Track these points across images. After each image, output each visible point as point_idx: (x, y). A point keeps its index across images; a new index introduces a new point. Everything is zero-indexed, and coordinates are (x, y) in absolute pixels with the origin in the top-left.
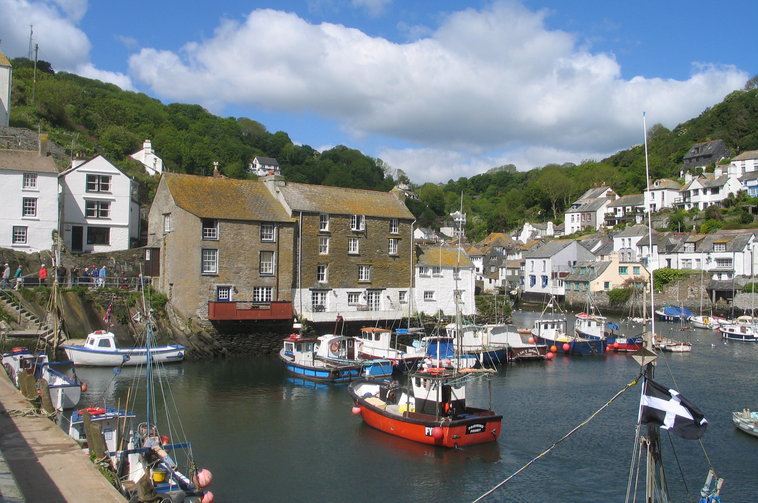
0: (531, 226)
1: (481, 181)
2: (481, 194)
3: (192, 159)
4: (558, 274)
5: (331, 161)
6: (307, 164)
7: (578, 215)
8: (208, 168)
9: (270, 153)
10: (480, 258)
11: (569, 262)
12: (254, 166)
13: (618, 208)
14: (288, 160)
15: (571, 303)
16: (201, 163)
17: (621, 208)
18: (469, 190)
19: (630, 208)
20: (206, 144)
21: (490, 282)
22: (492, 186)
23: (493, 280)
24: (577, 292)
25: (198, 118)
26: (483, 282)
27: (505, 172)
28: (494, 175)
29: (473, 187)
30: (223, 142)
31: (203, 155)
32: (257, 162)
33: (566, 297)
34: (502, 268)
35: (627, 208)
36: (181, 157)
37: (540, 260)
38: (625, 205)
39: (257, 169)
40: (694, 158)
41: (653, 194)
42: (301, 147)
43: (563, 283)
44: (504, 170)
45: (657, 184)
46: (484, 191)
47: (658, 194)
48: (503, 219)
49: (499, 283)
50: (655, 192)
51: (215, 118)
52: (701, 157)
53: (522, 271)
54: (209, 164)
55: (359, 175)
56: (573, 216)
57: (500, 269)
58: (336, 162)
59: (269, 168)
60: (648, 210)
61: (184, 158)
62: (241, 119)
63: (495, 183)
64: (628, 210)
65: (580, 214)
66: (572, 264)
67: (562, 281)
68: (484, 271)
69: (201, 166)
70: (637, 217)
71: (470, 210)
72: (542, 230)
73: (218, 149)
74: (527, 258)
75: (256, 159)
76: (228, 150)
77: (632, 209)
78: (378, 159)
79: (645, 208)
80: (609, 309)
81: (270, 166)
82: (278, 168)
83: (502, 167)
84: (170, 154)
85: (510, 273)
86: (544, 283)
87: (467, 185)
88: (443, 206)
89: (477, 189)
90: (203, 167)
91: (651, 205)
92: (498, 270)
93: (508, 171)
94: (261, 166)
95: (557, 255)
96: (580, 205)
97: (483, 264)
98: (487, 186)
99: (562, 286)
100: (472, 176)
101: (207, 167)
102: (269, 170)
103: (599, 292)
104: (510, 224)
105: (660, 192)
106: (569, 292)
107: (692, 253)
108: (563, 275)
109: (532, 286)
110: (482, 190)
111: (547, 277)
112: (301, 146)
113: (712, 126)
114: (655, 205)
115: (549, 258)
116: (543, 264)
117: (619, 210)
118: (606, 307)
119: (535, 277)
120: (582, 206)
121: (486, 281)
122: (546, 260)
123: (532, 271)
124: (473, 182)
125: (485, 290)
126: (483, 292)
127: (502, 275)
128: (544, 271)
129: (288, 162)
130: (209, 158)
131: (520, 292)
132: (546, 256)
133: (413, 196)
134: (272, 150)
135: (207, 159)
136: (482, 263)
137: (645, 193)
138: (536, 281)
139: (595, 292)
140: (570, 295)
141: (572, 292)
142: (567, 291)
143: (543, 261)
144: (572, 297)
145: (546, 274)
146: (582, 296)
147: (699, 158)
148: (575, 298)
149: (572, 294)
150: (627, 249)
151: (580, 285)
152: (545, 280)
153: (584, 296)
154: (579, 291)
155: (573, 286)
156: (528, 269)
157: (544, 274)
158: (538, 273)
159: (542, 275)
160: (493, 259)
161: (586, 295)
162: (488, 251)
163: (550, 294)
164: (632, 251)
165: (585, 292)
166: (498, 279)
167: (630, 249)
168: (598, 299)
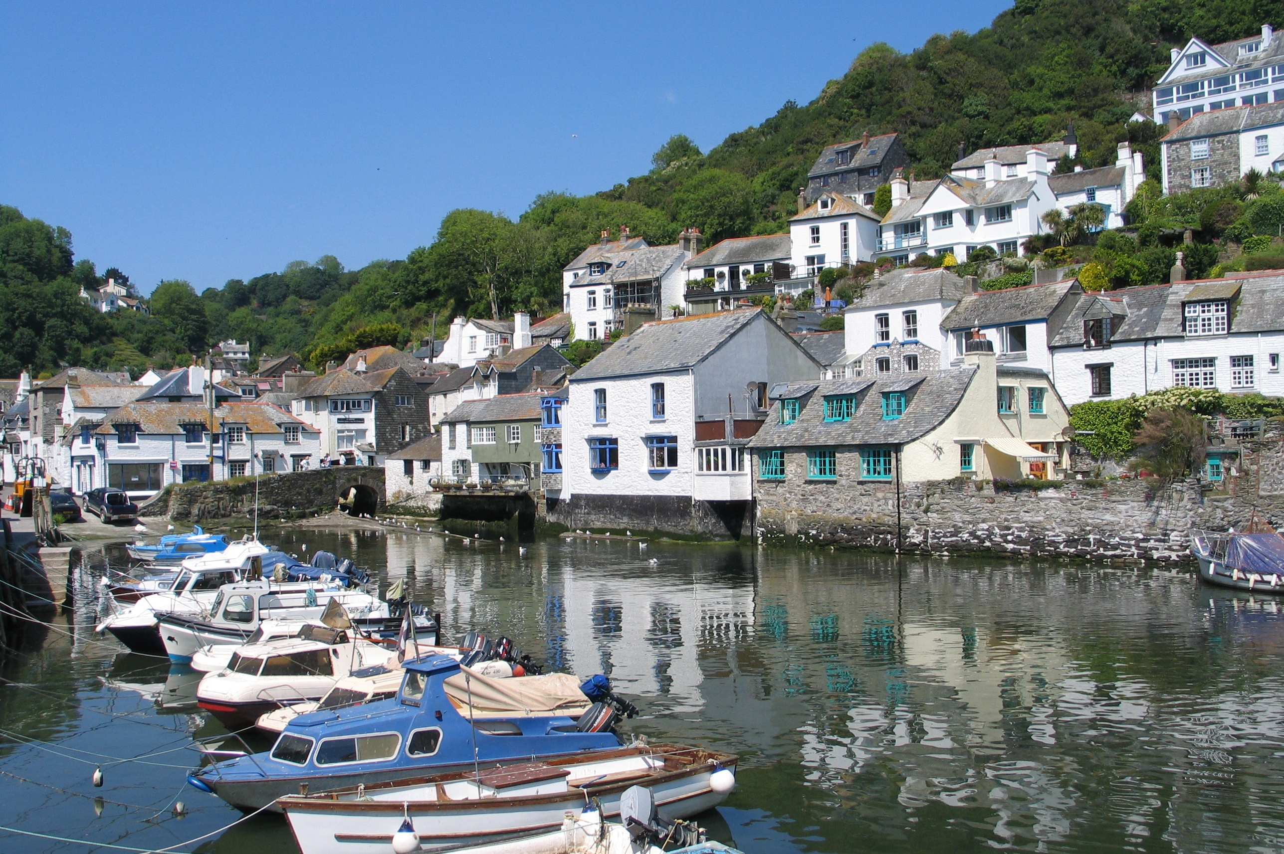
0: (470, 324)
1: (271, 287)
4: (729, 428)
7: (606, 291)
10: (366, 402)
13: (716, 270)
15: (793, 528)
17: (725, 270)
19: (751, 268)
21: (409, 471)
22: (292, 297)
23: (418, 464)
24: (824, 488)
26: (382, 471)
34: (452, 425)
35: (742, 268)
38: (734, 260)
40: (836, 174)
41: (815, 231)
43: (747, 457)
45: (825, 205)
46: (275, 307)
47: (830, 230)
49: (443, 472)
50: (823, 226)
52: (852, 171)
56: (593, 293)
57: (444, 429)
60: (801, 270)
64: (746, 273)
65: (611, 287)
67: (742, 449)
68: (378, 439)
70: (777, 288)
72: (501, 334)
74: (574, 381)
77: (757, 271)
79: (794, 268)
86: (660, 463)
91: (811, 260)
96: (609, 265)
97: (377, 419)
99: (742, 467)
105: (836, 225)
106: (779, 489)
107: (1215, 337)
108: (743, 427)
109: (598, 473)
114: (821, 259)
115: (683, 371)
116: (651, 395)
117: (721, 275)
119: (615, 441)
120: (614, 268)
121: (393, 467)
122: (666, 380)
123: (602, 424)
127: (452, 448)
128: (660, 418)
132: (664, 368)
133: (138, 308)
136: (373, 415)
137: (794, 229)
138: (619, 455)
139: (932, 485)
140: (785, 499)
141: (799, 486)
142: (767, 485)
143: (653, 386)
144: (794, 504)
145: (667, 430)
146: (853, 499)
147: (849, 176)
148: (815, 509)
149: (796, 495)
150: (903, 344)
151: (841, 460)
152: (666, 449)
153: (865, 499)
154: (835, 482)
155: (797, 464)
156: (582, 416)
157: (659, 430)
158: (629, 429)
159: (648, 432)
160: (403, 403)
161: (880, 495)
162: (389, 381)
163: (688, 499)
164: (921, 351)
165: (872, 486)
166: (439, 459)
167: (913, 346)
168: (943, 508)
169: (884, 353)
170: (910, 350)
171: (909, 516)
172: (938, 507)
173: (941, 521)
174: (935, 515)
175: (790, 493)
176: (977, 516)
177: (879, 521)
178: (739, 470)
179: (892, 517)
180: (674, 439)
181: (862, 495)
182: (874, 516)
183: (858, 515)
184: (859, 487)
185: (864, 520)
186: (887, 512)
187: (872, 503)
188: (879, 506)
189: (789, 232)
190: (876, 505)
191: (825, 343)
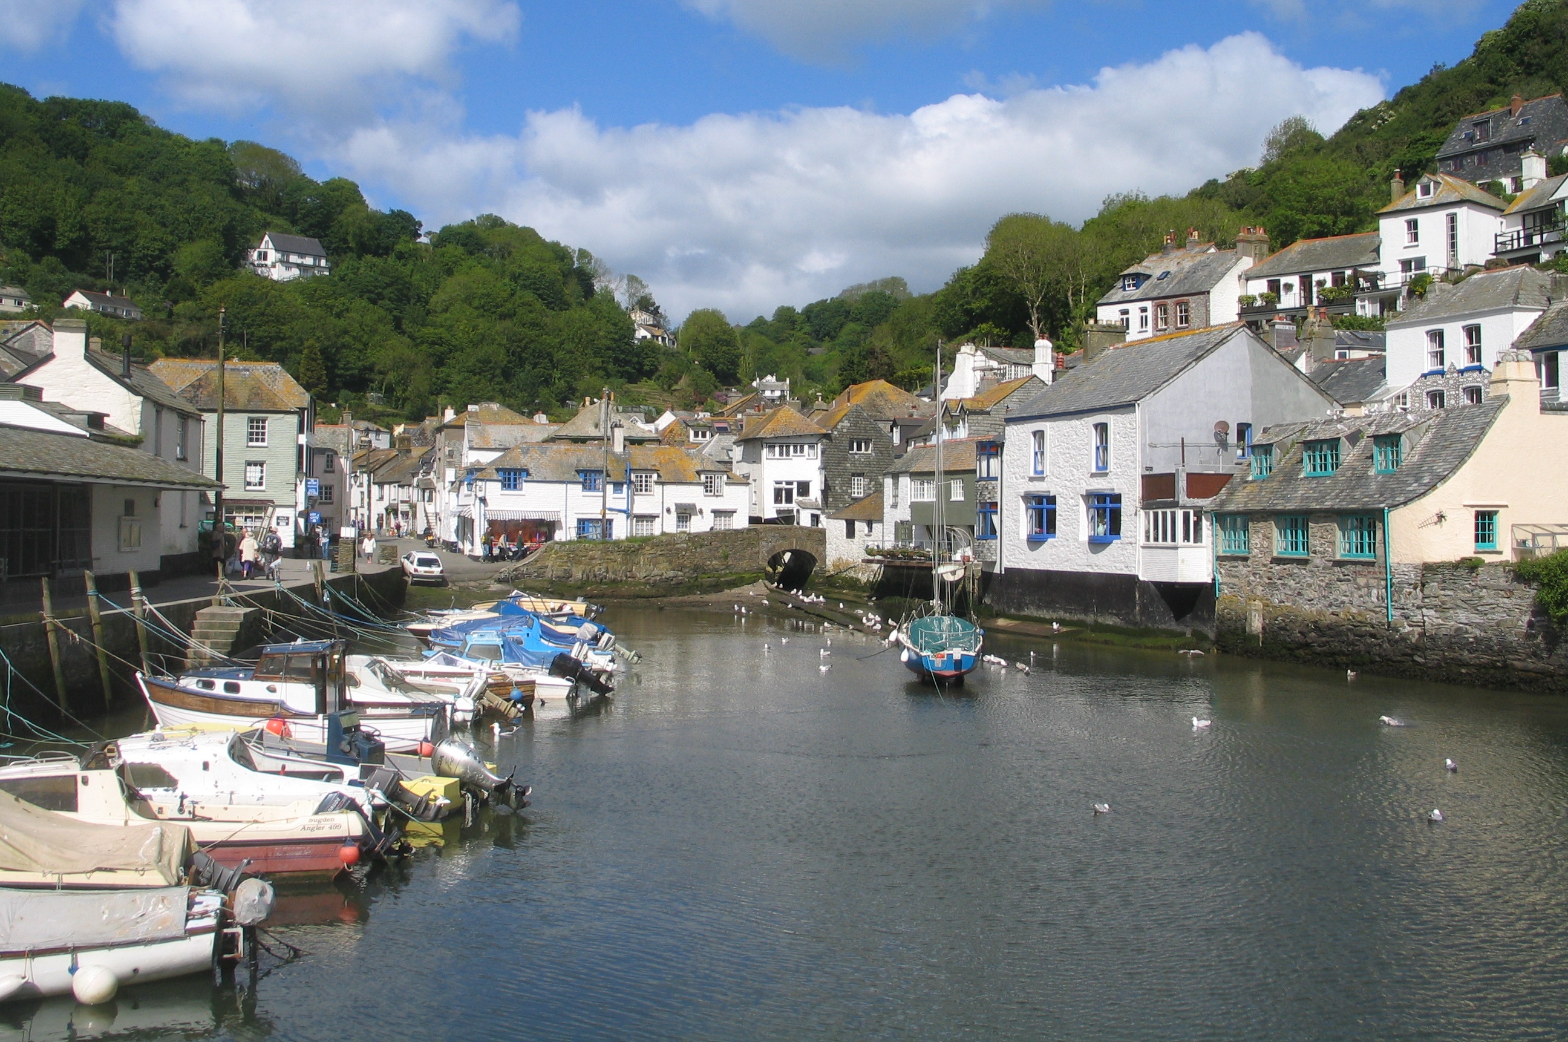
0: (979, 353)
1: (827, 314)
2: (827, 344)
3: (83, 228)
4: (1182, 484)
5: (460, 250)
6: (400, 256)
7: (1144, 310)
8: (129, 252)
9: (306, 225)
10: (811, 447)
11: (1223, 426)
12: (264, 256)
13: (1283, 280)
14: (352, 245)
15: (1256, 624)
16: (109, 240)
17: (1295, 280)
18: (800, 334)
19: (1328, 277)
20: (131, 193)
21: (851, 533)
22: (851, 326)
23: (860, 527)
24: (1295, 569)
25: (123, 136)
26: (823, 532)
27: (882, 295)
28: (856, 301)
29: (807, 328)
30: (176, 191)
31: (115, 221)
32: (271, 245)
33: (1224, 593)
34: (895, 476)
35: (1316, 277)
36: (54, 221)
37: (1075, 423)
38: (1307, 267)
39: (269, 262)
40: (1472, 153)
41: (1413, 225)
42: (387, 216)
43: (1205, 524)
44: (878, 290)
45: (1426, 191)
46: (833, 338)
47: (1433, 224)
48: (885, 360)
49: (884, 537)
50: (1422, 218)
51: (167, 135)
52: (1494, 148)
53: (989, 478)
54: (131, 242)
55: (528, 282)
56: (1125, 310)
57: (888, 482)
58: (471, 253)
59: (299, 261)
60: (1393, 278)
61: (60, 224)
62: (240, 143)
63: (858, 320)
64: (1321, 283)
65: (1148, 304)
66: (1232, 438)
67: (1199, 514)
68: (825, 493)
69: (109, 248)
70: (1358, 303)
71: (800, 375)
72: (1016, 364)
73: (162, 207)
74: (1010, 421)
75: (267, 238)
76: (189, 211)
77: (1335, 281)
78: (580, 250)
79: (1383, 275)
80: (1531, 664)
81: (302, 255)
82: (323, 263)
83: (874, 283)
84: (21, 212)
85: (928, 494)
86: (1101, 529)
87: (794, 323)
88: (734, 363)
89: (817, 332)
90: (114, 250)
91: (1406, 265)
92: (879, 489)
93: (888, 292)
94: (279, 256)
95: (1168, 392)
96: (1149, 277)
97: (824, 467)
98: (842, 326)
99: (1198, 538)
100: (805, 305)
101: (126, 251)
102: (298, 266)
103: (1456, 566)
104: (903, 377)
105: (1440, 218)
106: (1242, 569)
108: (1201, 484)
109: (1035, 542)
110: (828, 334)
111: (1117, 498)
112: (388, 213)
113: (1492, 81)
114: (1420, 263)
115: (1128, 407)
116: (1094, 439)
117: (1289, 287)
118: (1506, 648)
119: (1052, 500)
120: (1153, 280)
121: (834, 528)
122: (1111, 419)
123: (1039, 476)
124: (809, 318)
125: (829, 562)
126: (823, 570)
127: (895, 506)
128: (1102, 470)
129: (351, 249)
130: (132, 228)
131: (977, 567)
132: (1108, 402)
133: (663, 339)
134: (312, 220)
135: (126, 230)
136: (818, 463)
137: (1384, 223)
138: (1058, 517)
139: (1429, 569)
140: (1249, 584)
141: (1265, 565)
142: (1228, 564)
143: (1096, 426)
144: (1259, 590)
145: (1109, 486)
146: (1328, 585)
147: (1489, 154)
148: (1283, 597)
149: (1261, 577)
150: (1461, 372)
151: (1315, 530)
152: (1108, 510)
153: (1344, 587)
154: (1304, 562)
155: (1264, 536)
156: (1018, 466)
157: (1100, 485)
158: (1068, 484)
159: (1089, 488)
160: (859, 448)
161: (1361, 581)
162: (841, 421)
163: (1132, 579)
164: (1486, 381)
165: (1352, 568)
166: (881, 521)
167: (1476, 374)
168: (1443, 603)
169: (1439, 383)
170: (1473, 380)
171: (1398, 613)
172: (1436, 602)
173: (1440, 621)
174: (1432, 612)
175: (1254, 574)
176: (1489, 616)
177: (1360, 618)
178: (1195, 541)
179: (1376, 613)
181: (1339, 581)
182: (1354, 610)
183: (1334, 609)
184: (1337, 569)
185: (1342, 615)
186: (1370, 606)
187: (1352, 593)
188: (1361, 596)
189: (1377, 229)
190: (1356, 596)
191: (1364, 372)
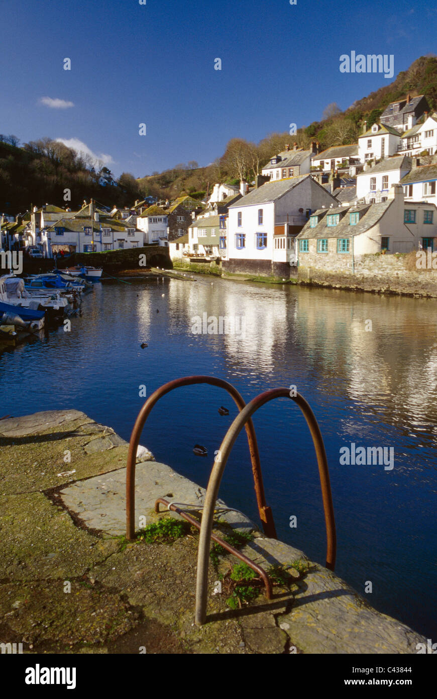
4: (286, 229)
7: (278, 171)
10: (164, 219)
11: (302, 210)
13: (325, 161)
15: (310, 275)
17: (329, 161)
19: (340, 159)
21: (178, 248)
23: (181, 246)
24: (323, 257)
26: (168, 248)
33: (301, 265)
34: (192, 227)
35: (337, 160)
38: (334, 156)
40: (392, 116)
41: (370, 141)
43: (295, 242)
45: (375, 130)
47: (377, 141)
49: (189, 249)
50: (373, 139)
52: (400, 114)
53: (224, 228)
56: (272, 172)
57: (190, 229)
60: (363, 160)
65: (280, 169)
66: (304, 214)
67: (292, 239)
68: (170, 234)
70: (350, 169)
72: (234, 190)
77: (343, 161)
79: (359, 159)
85: (204, 234)
91: (367, 156)
92: (187, 233)
95: (283, 198)
96: (280, 160)
97: (169, 226)
103: (375, 255)
105: (379, 138)
106: (306, 257)
109: (239, 249)
114: (372, 155)
116: (258, 214)
117: (327, 163)
119: (244, 235)
121: (172, 246)
122: (264, 207)
126: (169, 260)
127: (192, 239)
133: (112, 183)
136: (167, 224)
137: (360, 140)
138: (246, 241)
139: (366, 256)
140: (309, 262)
141: (314, 256)
142: (302, 256)
143: (259, 210)
144: (312, 264)
145: (263, 231)
146: (334, 262)
147: (398, 117)
148: (320, 266)
150: (382, 192)
151: (330, 244)
152: (263, 239)
153: (339, 262)
154: (327, 254)
155: (314, 246)
157: (260, 230)
158: (250, 230)
159: (257, 232)
160: (181, 219)
161: (344, 260)
162: (174, 210)
163: (271, 261)
165: (342, 256)
166: (187, 243)
168: (370, 267)
169: (373, 196)
170: (385, 194)
173: (369, 273)
174: (367, 270)
175: (311, 259)
176: (385, 272)
177: (344, 273)
178: (291, 248)
179: (349, 271)
180: (265, 234)
181: (337, 260)
182: (342, 270)
183: (336, 270)
184: (337, 256)
185: (338, 272)
186: (347, 268)
189: (358, 142)
190: (343, 265)
